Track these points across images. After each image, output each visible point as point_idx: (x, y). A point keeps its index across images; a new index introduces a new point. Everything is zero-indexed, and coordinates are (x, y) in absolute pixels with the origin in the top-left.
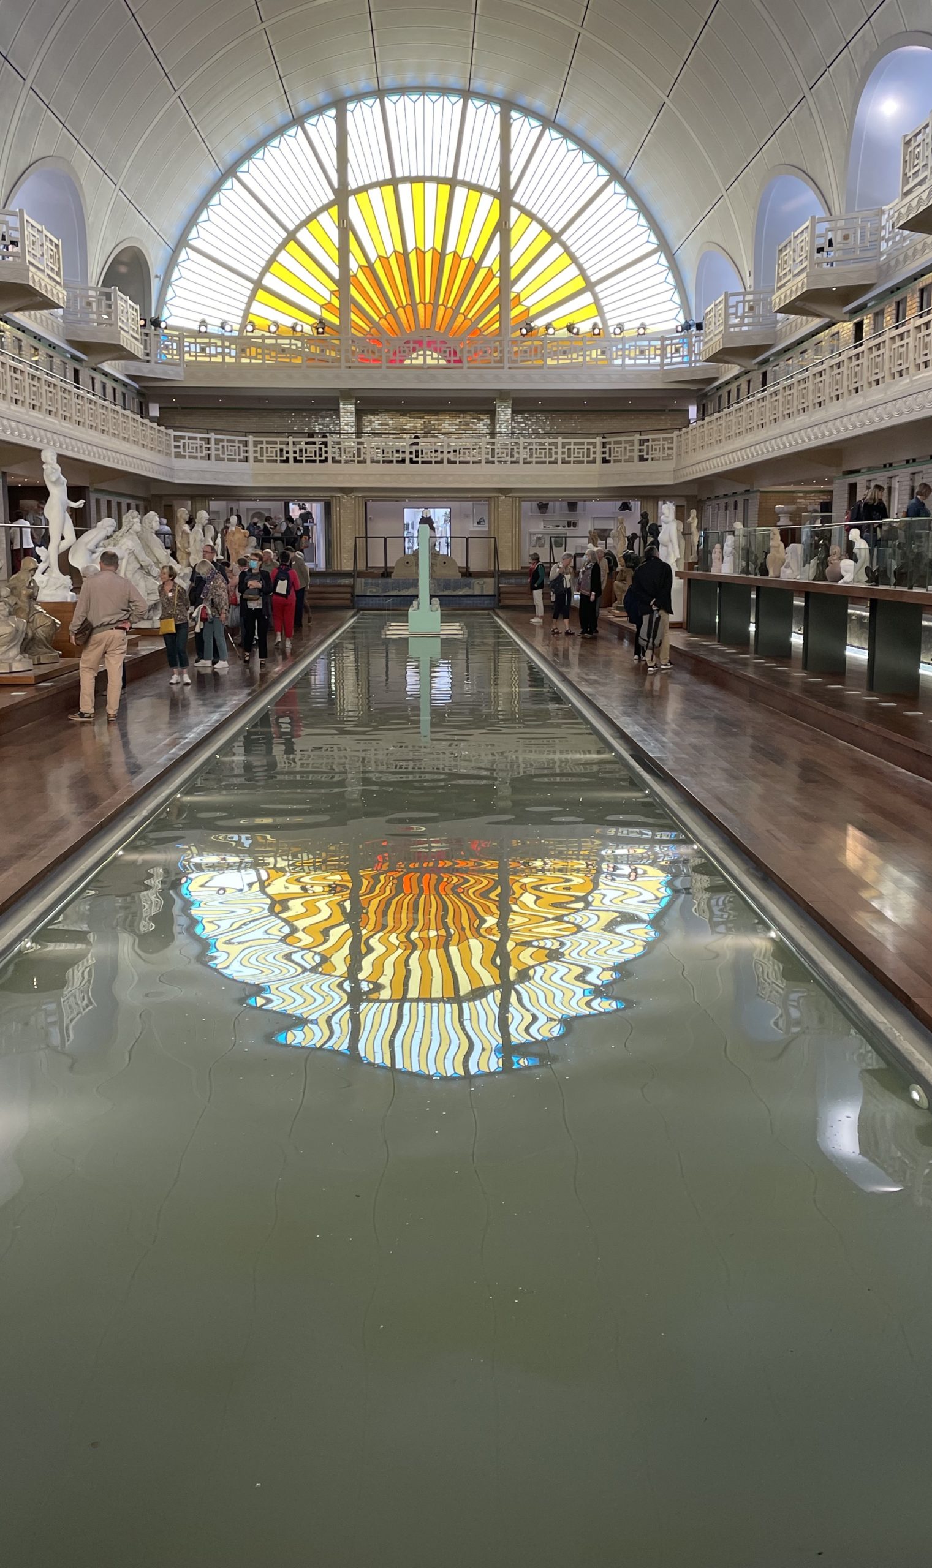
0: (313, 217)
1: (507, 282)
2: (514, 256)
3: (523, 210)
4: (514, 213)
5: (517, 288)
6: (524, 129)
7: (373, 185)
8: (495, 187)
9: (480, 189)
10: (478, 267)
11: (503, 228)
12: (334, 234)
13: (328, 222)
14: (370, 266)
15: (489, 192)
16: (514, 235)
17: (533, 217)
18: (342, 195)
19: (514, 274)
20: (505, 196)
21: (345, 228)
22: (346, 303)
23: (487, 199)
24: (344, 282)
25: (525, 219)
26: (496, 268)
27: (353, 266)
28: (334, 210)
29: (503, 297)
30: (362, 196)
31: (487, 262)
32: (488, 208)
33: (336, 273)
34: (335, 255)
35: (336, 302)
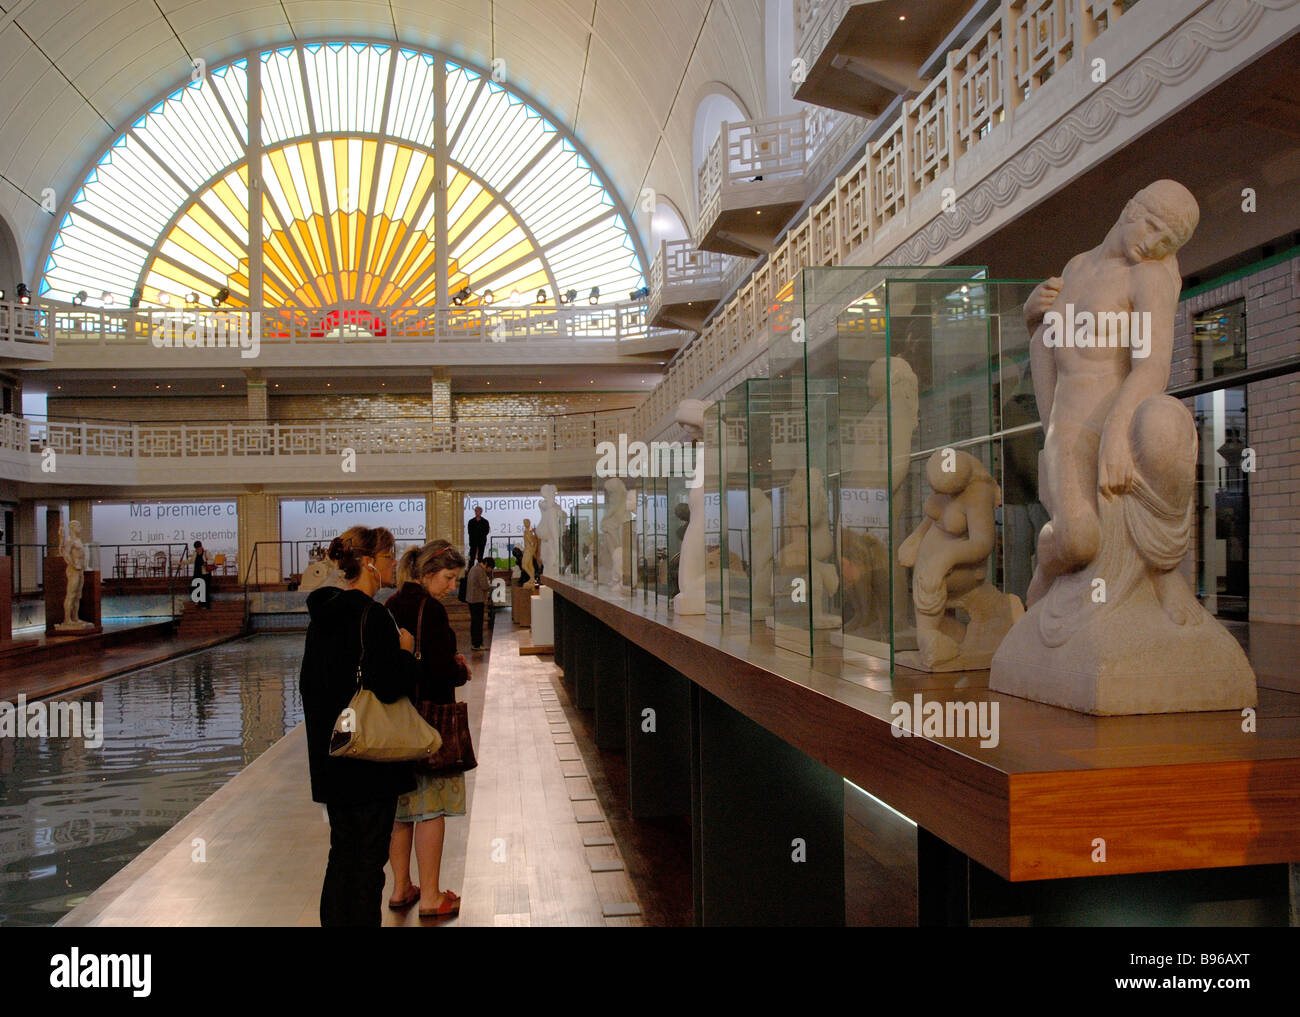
0: (219, 177)
1: (443, 248)
2: (451, 219)
3: (461, 168)
4: (451, 171)
5: (455, 254)
6: (460, 83)
7: (289, 142)
8: (429, 143)
9: (412, 146)
10: (411, 229)
11: (438, 187)
12: (244, 196)
13: (238, 181)
14: (286, 230)
15: (422, 148)
16: (451, 196)
17: (473, 176)
18: (254, 152)
19: (451, 237)
20: (440, 153)
21: (257, 189)
22: (257, 272)
23: (419, 157)
24: (255, 248)
25: (463, 179)
26: (430, 231)
27: (266, 231)
28: (244, 171)
29: (439, 264)
30: (276, 155)
31: (420, 226)
32: (420, 167)
33: (245, 238)
34: (245, 218)
35: (245, 271)
